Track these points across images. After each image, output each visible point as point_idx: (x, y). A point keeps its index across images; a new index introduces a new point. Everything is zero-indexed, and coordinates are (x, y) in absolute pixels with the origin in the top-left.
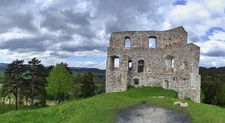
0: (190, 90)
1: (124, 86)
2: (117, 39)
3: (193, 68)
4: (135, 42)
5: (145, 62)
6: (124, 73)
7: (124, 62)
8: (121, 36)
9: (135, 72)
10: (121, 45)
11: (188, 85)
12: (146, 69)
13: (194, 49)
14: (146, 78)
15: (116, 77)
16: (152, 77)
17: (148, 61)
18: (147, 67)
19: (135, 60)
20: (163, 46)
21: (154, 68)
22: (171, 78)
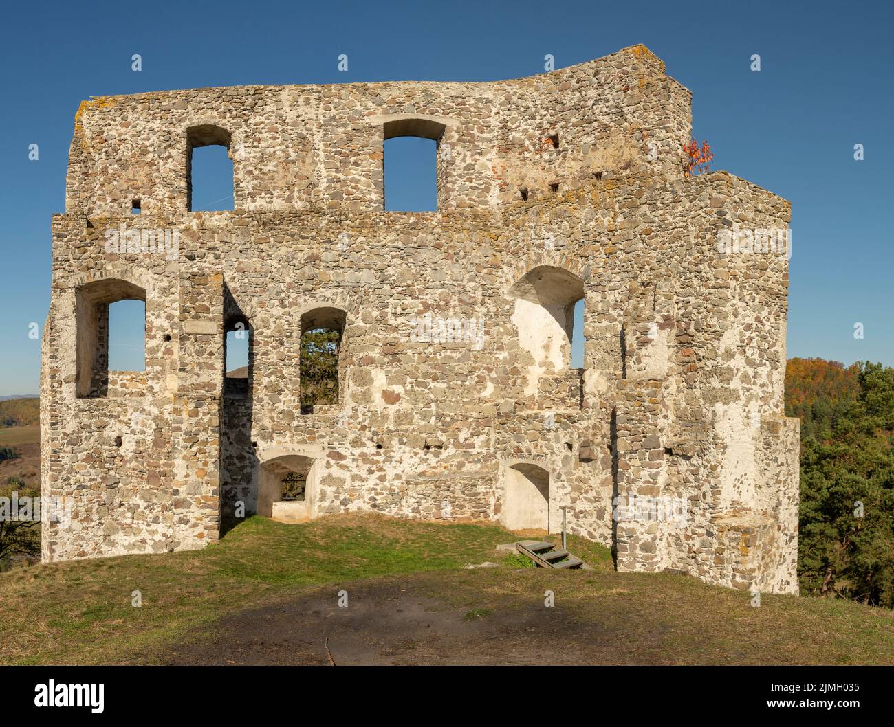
0: (710, 534)
1: (195, 512)
2: (124, 152)
3: (738, 362)
4: (270, 167)
5: (355, 321)
6: (194, 414)
7: (190, 327)
8: (156, 125)
9: (281, 406)
10: (161, 192)
11: (694, 492)
12: (363, 380)
13: (742, 219)
14: (370, 448)
15: (128, 448)
16: (414, 443)
17: (381, 321)
18: (371, 361)
19: (277, 311)
20: (494, 198)
21: (426, 375)
22: (570, 446)
